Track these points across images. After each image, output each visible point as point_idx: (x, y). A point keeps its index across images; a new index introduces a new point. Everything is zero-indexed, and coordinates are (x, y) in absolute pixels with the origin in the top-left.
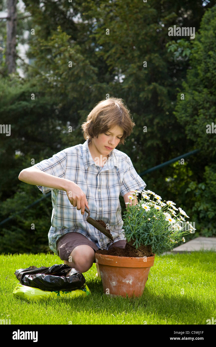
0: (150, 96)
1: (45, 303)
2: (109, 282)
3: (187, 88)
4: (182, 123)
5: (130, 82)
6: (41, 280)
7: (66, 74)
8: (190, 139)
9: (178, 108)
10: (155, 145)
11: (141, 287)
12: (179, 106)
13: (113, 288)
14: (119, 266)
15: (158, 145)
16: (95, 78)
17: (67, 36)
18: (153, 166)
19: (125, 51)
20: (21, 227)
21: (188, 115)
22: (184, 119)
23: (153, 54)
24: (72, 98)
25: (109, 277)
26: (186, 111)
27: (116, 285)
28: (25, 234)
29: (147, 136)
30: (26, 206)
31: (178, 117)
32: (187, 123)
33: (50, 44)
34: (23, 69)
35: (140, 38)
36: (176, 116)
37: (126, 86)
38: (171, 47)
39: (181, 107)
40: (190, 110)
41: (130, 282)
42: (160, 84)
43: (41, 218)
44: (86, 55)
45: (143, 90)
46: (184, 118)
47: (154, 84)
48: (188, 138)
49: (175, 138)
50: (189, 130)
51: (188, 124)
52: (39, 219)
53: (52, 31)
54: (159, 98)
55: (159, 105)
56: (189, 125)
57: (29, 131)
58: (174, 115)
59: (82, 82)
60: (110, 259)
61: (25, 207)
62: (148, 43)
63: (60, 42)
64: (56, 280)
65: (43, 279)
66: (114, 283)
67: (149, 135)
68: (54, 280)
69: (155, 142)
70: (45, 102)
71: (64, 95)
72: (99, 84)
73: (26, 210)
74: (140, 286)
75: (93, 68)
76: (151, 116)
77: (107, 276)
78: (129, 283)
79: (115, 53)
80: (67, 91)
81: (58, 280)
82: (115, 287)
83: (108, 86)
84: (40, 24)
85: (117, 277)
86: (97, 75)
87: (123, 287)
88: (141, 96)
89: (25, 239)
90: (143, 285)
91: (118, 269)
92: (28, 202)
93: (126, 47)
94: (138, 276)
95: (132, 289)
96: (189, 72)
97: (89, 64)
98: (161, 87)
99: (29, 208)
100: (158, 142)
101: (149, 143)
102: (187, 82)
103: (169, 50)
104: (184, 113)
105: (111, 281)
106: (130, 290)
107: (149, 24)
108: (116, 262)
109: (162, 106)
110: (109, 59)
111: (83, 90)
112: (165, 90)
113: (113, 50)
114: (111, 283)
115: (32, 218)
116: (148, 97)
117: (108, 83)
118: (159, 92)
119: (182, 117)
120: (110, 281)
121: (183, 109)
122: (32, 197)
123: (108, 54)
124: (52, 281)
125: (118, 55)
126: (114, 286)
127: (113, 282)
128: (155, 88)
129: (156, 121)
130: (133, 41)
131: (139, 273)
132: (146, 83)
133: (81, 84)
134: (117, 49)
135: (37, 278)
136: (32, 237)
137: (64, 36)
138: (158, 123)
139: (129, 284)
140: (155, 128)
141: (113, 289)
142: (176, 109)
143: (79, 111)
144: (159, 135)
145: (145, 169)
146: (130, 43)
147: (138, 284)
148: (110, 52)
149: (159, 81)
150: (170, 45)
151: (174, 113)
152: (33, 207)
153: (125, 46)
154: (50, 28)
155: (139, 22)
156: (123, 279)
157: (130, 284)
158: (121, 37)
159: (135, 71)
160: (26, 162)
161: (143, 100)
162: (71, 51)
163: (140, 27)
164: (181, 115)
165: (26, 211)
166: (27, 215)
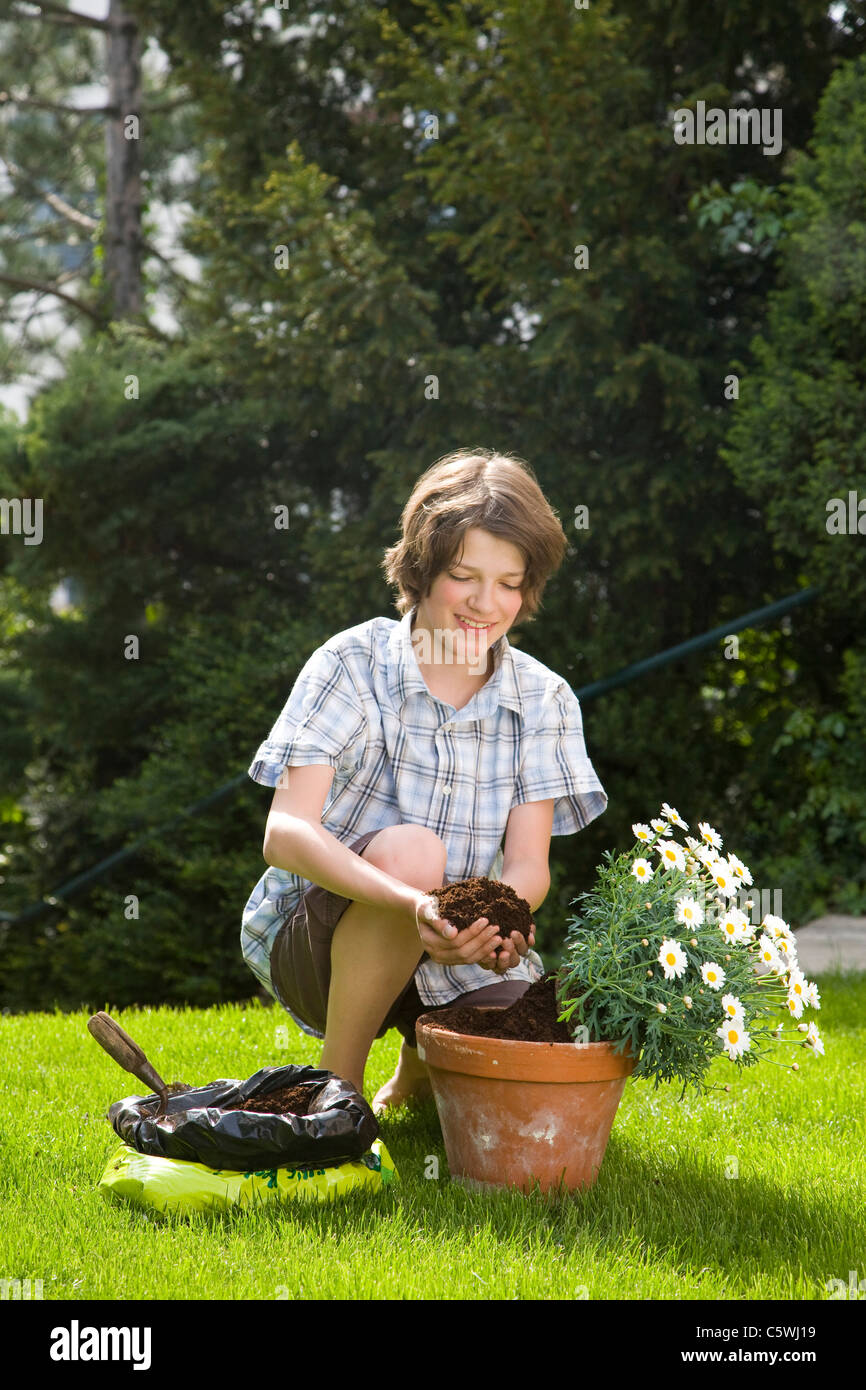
0: (634, 391)
1: (222, 1223)
2: (469, 1136)
3: (770, 362)
4: (753, 492)
5: (558, 345)
6: (205, 1130)
7: (320, 320)
8: (783, 552)
9: (737, 433)
10: (655, 573)
11: (589, 1154)
12: (740, 428)
13: (483, 1156)
14: (505, 1077)
15: (666, 572)
16: (429, 328)
17: (324, 176)
18: (651, 654)
19: (536, 229)
20: (169, 884)
21: (774, 460)
22: (763, 477)
23: (640, 238)
24: (343, 406)
25: (468, 1115)
26: (767, 447)
27: (493, 1147)
28: (182, 906)
29: (625, 543)
30: (186, 805)
31: (737, 471)
32: (771, 491)
33: (258, 208)
34: (170, 295)
35: (591, 181)
36: (730, 465)
37: (542, 360)
38: (708, 207)
39: (747, 430)
40: (781, 443)
41: (547, 1138)
42: (669, 349)
43: (240, 850)
44: (391, 245)
45: (608, 370)
46: (762, 472)
47: (649, 347)
48: (777, 546)
49: (730, 550)
50: (780, 518)
51: (777, 494)
52: (233, 854)
53: (265, 157)
54: (668, 401)
55: (667, 425)
56: (780, 499)
57: (191, 531)
58: (723, 462)
59: (381, 346)
60: (470, 1051)
61: (182, 811)
62: (621, 197)
63: (296, 201)
64: (262, 1129)
65: (213, 1124)
66: (487, 1138)
67: (633, 538)
68: (256, 1131)
69: (655, 565)
70: (245, 420)
71: (317, 393)
72: (443, 354)
73: (184, 820)
74: (587, 1151)
75: (418, 293)
76: (637, 468)
77: (460, 1114)
78: (542, 1139)
79: (502, 236)
80: (323, 380)
81: (272, 1128)
82: (489, 1153)
83: (477, 356)
84: (225, 131)
85: (499, 1116)
86: (435, 317)
87: (519, 1154)
88: (600, 393)
89: (183, 926)
90: (597, 1146)
91: (500, 1088)
92: (194, 790)
93: (540, 214)
94: (578, 1113)
95: (557, 1162)
96: (774, 299)
97: (405, 278)
98: (675, 360)
99: (196, 814)
100: (667, 563)
101: (632, 569)
102: (769, 339)
103: (702, 221)
104: (760, 456)
105: (475, 1131)
106: (548, 1166)
107: (625, 127)
108: (495, 1062)
109: (680, 429)
110: (481, 261)
111: (384, 372)
112: (689, 370)
113: (494, 227)
114: (475, 1140)
115: (207, 849)
116: (625, 396)
117: (476, 347)
118: (668, 378)
119: (751, 471)
120: (470, 1130)
121: (756, 439)
122: (205, 773)
123: (475, 241)
124: (249, 1133)
125: (510, 245)
126: (485, 1152)
127: (483, 1134)
128: (651, 363)
129: (658, 484)
130: (568, 190)
131: (582, 1100)
132: (617, 345)
133: (376, 353)
134: (507, 221)
135: (191, 1125)
136: (209, 920)
137: (310, 176)
138: (665, 493)
139: (543, 1141)
140: (654, 511)
141: (485, 1163)
142: (730, 438)
143: (369, 456)
144: (669, 539)
145: (623, 663)
146: (557, 197)
147: (580, 1144)
148: (481, 234)
149: (666, 337)
150: (704, 201)
151: (723, 453)
152: (213, 809)
153: (536, 208)
154: (262, 145)
155: (588, 119)
156: (522, 1124)
157: (549, 1145)
158: (521, 177)
159: (576, 304)
160: (180, 644)
161: (607, 407)
162: (340, 233)
163: (591, 135)
164: (748, 460)
165: (185, 826)
166: (190, 838)
